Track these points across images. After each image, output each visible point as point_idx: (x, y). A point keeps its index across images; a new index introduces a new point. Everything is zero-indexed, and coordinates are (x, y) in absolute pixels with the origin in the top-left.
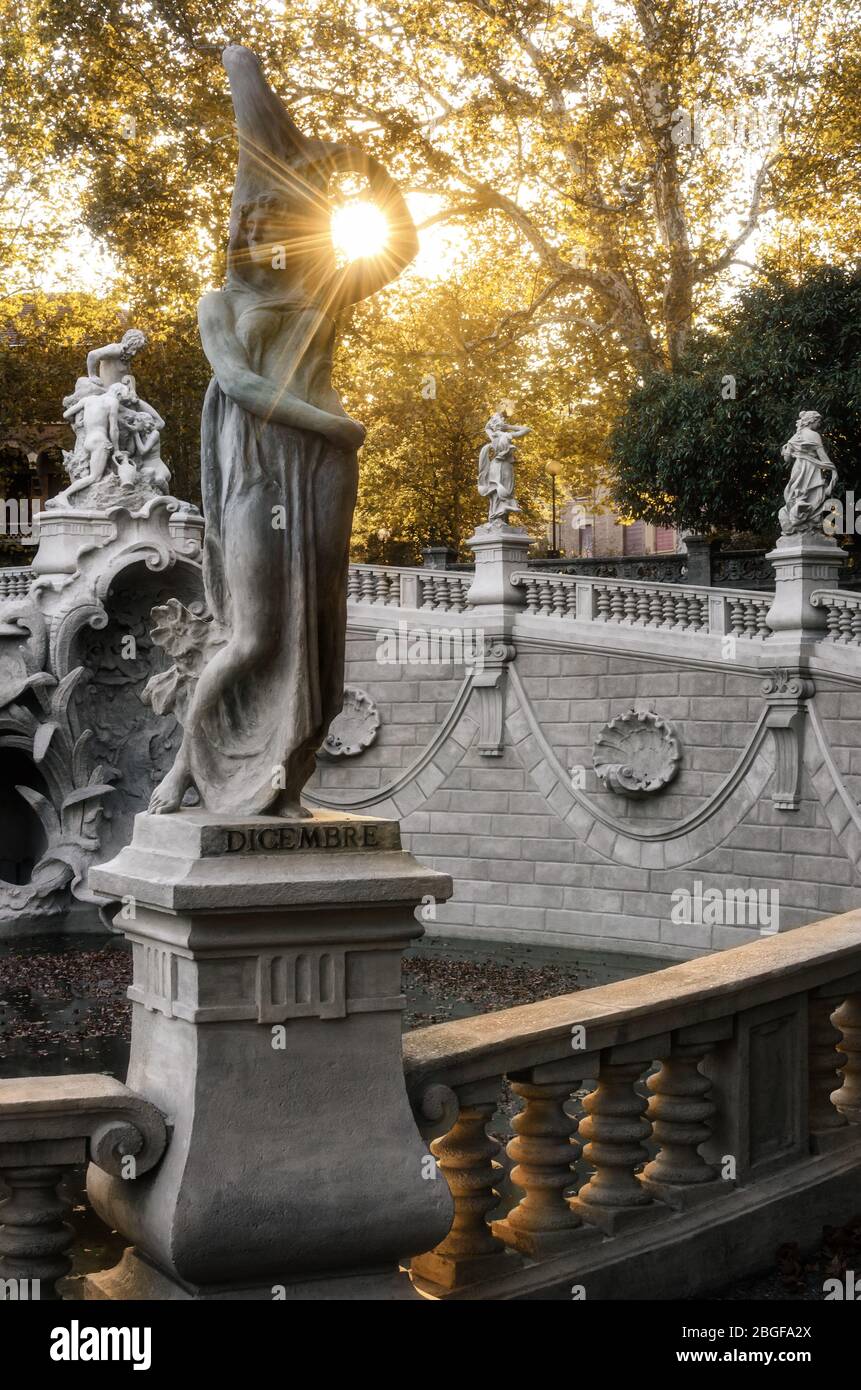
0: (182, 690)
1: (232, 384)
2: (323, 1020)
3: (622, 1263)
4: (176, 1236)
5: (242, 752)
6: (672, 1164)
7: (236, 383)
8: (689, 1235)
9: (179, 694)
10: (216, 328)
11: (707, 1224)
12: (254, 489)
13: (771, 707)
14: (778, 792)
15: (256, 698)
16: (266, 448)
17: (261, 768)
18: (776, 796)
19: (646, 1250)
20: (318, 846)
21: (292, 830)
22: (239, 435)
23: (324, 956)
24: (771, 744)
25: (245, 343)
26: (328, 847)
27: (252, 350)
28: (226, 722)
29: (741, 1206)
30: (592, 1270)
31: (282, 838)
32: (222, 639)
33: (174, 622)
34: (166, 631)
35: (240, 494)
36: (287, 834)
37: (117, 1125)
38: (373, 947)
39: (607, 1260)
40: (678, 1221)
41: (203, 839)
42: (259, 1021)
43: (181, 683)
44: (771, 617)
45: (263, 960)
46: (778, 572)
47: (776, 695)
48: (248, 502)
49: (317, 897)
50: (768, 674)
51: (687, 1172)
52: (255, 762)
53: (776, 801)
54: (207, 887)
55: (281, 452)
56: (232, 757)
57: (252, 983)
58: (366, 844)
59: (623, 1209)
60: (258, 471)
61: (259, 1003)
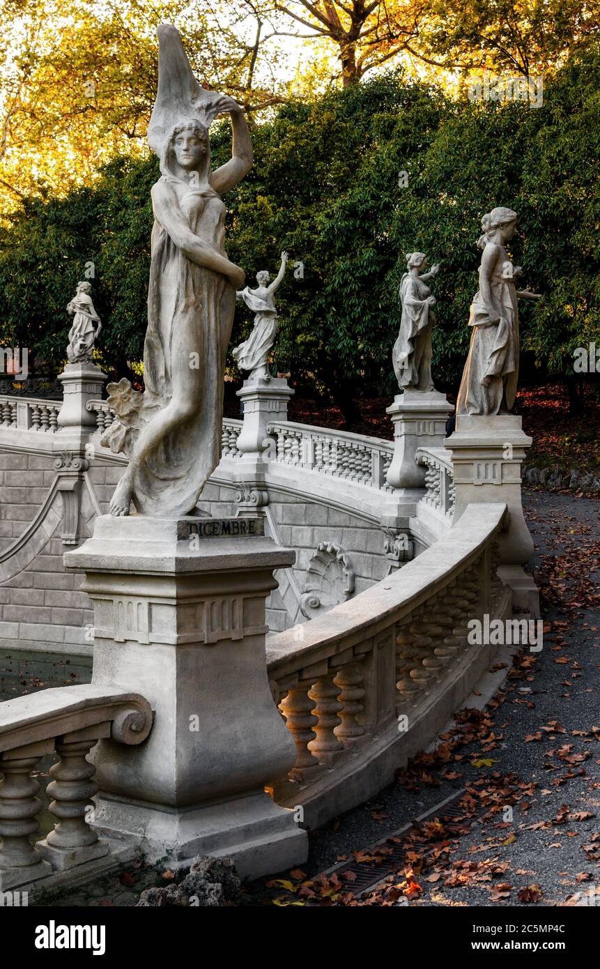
0: (128, 437)
1: (185, 242)
2: (234, 641)
3: (342, 783)
4: (178, 777)
5: (171, 476)
6: (347, 726)
7: (188, 241)
8: (365, 765)
9: (127, 440)
10: (170, 205)
11: (370, 758)
12: (190, 309)
13: (60, 477)
14: (64, 533)
15: (181, 442)
16: (197, 284)
17: (184, 486)
18: (63, 536)
19: (349, 775)
20: (229, 533)
21: (218, 523)
22: (182, 274)
23: (234, 601)
24: (59, 501)
25: (188, 216)
26: (234, 534)
27: (191, 221)
28: (163, 457)
29: (379, 748)
30: (331, 787)
31: (214, 528)
32: (154, 404)
33: (122, 393)
34: (116, 398)
35: (182, 312)
36: (216, 525)
37: (131, 712)
38: (254, 595)
39: (335, 781)
40: (357, 758)
41: (178, 529)
42: (206, 642)
43: (128, 432)
44: (60, 418)
45: (207, 603)
46: (65, 388)
47: (65, 469)
48: (188, 317)
49: (239, 564)
50: (60, 455)
51: (355, 730)
52: (179, 483)
53: (63, 539)
54: (190, 558)
55: (205, 287)
56: (164, 480)
57: (200, 618)
58: (250, 533)
59: (336, 752)
60: (193, 298)
61: (205, 632)
